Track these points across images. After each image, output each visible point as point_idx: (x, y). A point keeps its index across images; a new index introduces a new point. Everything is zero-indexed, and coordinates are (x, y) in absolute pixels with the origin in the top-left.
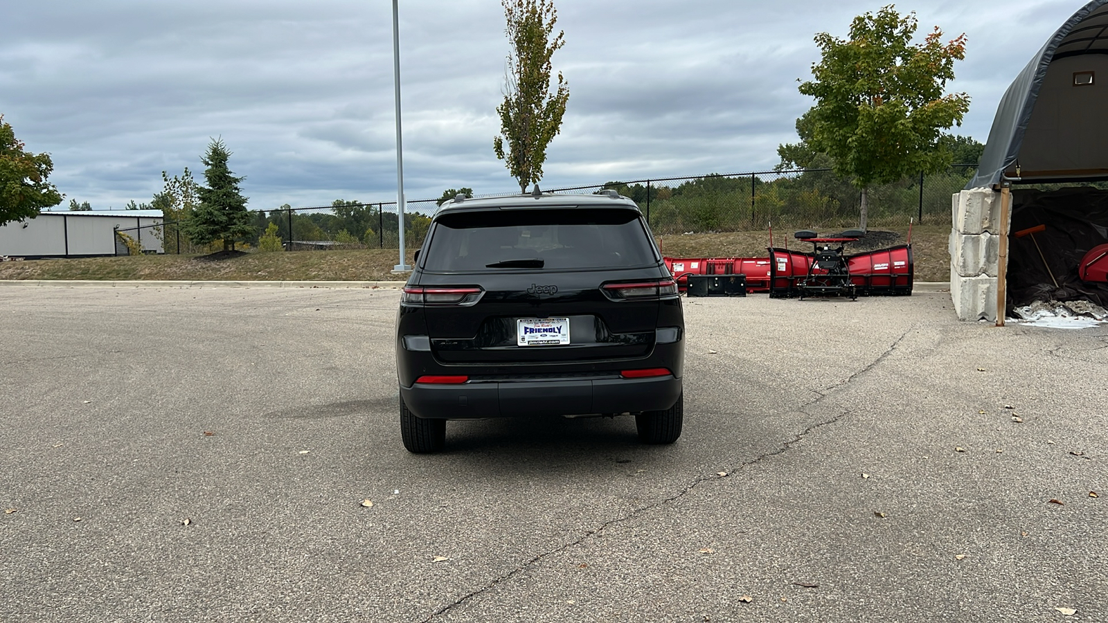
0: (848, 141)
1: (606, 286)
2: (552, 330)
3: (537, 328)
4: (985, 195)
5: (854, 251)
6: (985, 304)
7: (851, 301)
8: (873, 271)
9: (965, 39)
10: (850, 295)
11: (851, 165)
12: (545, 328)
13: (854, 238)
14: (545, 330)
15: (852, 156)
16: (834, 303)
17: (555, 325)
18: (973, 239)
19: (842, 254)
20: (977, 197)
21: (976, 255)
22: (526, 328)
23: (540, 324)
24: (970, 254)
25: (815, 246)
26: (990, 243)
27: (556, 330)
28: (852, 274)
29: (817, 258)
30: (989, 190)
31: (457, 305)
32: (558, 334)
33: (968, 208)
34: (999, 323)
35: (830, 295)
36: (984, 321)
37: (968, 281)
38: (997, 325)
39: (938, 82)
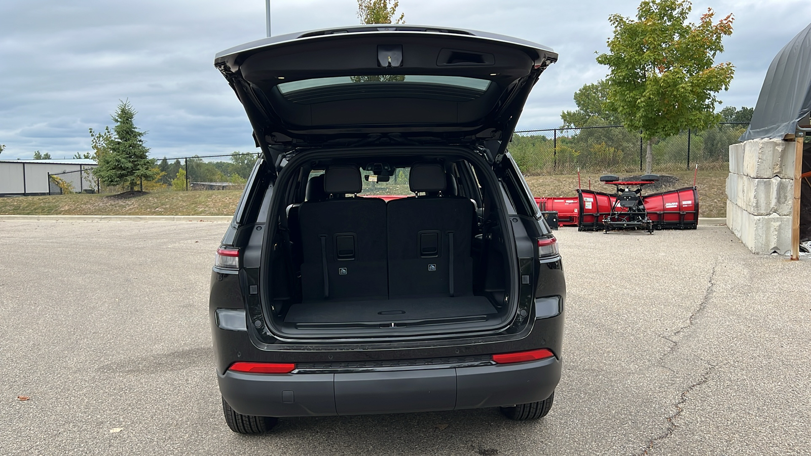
0: (638, 102)
4: (776, 144)
5: (650, 192)
6: (778, 240)
7: (648, 235)
8: (665, 209)
9: (733, 19)
10: (649, 229)
11: (640, 121)
13: (650, 181)
15: (640, 114)
16: (635, 236)
18: (765, 182)
19: (641, 194)
20: (769, 146)
21: (768, 196)
24: (762, 196)
25: (618, 188)
26: (781, 187)
28: (649, 211)
29: (619, 198)
30: (778, 140)
33: (761, 155)
34: (794, 257)
35: (630, 229)
36: (775, 254)
37: (761, 220)
38: (792, 259)
39: (710, 54)
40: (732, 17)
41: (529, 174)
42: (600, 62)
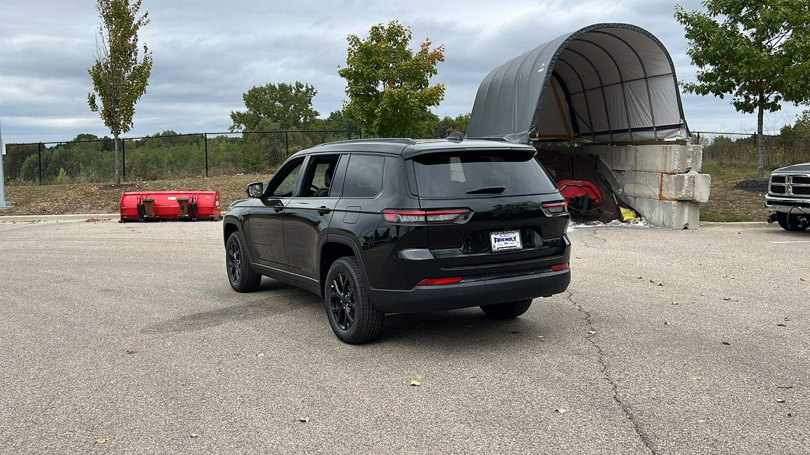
0: (375, 111)
1: (544, 205)
2: (510, 239)
3: (502, 238)
9: (443, 49)
11: (375, 128)
12: (506, 238)
14: (506, 239)
15: (376, 122)
22: (495, 239)
23: (503, 235)
27: (513, 239)
31: (453, 223)
32: (514, 242)
39: (428, 75)
40: (443, 47)
41: (264, 172)
42: (342, 75)
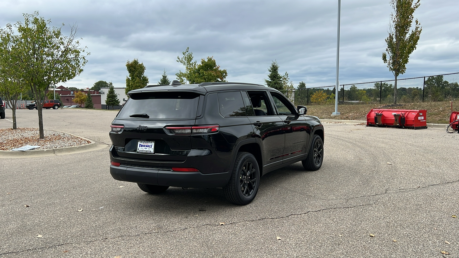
1: (166, 128)
12: (147, 145)
14: (146, 146)
17: (150, 144)
22: (140, 145)
23: (145, 143)
31: (119, 133)
32: (150, 148)
